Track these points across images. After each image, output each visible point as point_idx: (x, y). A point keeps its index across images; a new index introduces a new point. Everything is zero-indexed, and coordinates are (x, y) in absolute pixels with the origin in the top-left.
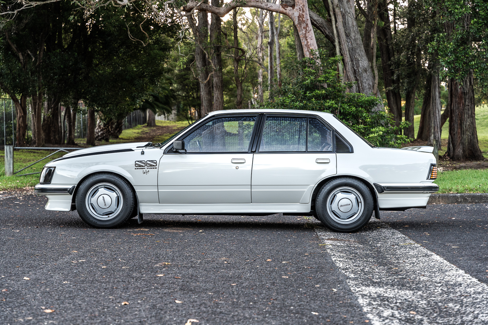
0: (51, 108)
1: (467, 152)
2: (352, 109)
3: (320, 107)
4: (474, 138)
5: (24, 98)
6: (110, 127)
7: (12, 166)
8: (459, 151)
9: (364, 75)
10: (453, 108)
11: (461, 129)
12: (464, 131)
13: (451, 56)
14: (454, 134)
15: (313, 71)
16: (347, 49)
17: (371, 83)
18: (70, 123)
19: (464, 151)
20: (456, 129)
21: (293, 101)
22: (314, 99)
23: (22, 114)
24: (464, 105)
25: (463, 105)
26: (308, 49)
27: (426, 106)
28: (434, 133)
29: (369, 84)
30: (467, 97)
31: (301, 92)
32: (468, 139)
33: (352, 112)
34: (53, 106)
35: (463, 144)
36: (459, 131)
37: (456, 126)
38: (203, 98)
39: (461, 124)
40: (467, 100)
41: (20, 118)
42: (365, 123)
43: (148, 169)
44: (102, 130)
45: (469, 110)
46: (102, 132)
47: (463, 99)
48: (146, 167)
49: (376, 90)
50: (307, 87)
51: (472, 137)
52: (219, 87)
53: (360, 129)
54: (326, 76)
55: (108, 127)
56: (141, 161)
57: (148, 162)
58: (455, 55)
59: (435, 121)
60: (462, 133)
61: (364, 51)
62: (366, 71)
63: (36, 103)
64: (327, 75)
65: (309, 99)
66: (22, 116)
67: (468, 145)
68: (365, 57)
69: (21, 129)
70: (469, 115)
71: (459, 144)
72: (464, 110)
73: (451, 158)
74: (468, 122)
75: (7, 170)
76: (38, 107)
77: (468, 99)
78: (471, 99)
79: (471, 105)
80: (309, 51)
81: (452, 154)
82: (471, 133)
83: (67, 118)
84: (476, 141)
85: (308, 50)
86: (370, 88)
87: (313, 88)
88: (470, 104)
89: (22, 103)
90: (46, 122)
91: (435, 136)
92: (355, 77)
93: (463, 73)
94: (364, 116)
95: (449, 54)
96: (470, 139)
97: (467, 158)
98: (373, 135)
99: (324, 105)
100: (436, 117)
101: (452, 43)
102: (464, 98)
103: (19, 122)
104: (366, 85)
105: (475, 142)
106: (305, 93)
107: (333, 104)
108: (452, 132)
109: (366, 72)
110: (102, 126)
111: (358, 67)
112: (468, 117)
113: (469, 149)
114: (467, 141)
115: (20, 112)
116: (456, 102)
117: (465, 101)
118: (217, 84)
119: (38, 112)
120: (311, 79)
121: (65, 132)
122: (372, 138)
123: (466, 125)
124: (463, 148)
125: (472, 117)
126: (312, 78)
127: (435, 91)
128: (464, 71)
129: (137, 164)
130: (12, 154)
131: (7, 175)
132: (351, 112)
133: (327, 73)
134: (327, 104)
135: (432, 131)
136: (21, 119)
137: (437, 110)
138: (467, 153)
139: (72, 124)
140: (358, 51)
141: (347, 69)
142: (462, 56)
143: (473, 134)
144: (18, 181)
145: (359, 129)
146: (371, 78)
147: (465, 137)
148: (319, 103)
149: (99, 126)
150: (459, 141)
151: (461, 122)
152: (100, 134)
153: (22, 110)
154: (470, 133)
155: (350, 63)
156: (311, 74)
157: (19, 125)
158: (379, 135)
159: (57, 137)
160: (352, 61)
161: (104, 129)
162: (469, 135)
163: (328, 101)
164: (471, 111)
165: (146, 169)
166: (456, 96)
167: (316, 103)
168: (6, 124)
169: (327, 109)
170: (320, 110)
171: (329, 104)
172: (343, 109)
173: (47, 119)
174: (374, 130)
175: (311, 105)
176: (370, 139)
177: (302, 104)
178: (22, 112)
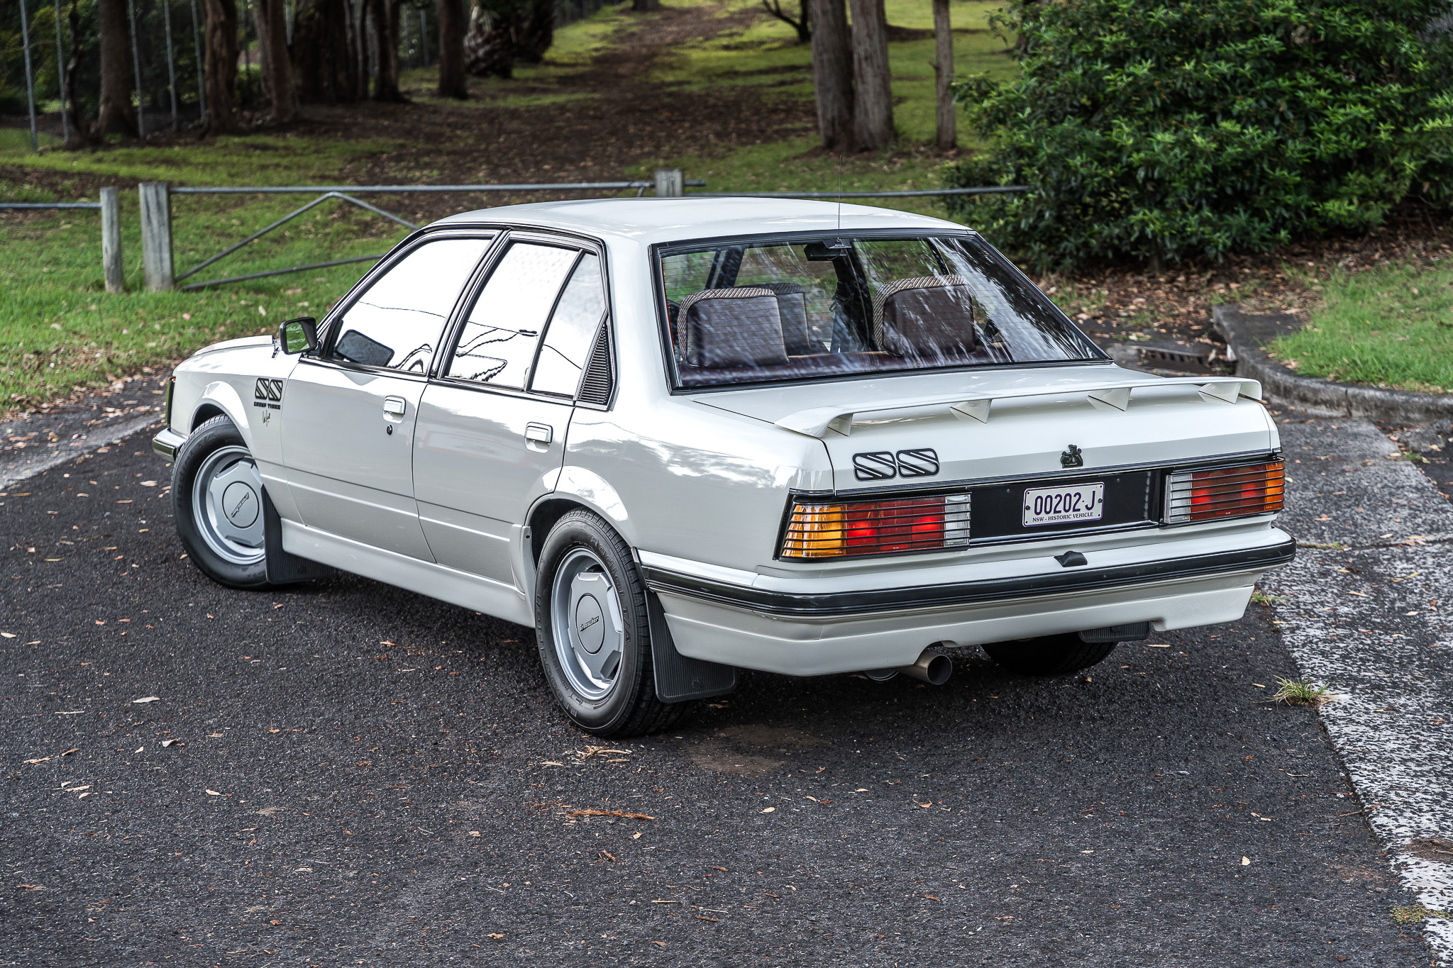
2: (1359, 30)
3: (1240, 25)
6: (512, 30)
7: (166, 255)
18: (381, 30)
23: (222, 18)
33: (1361, 40)
41: (214, 29)
42: (1405, 76)
44: (487, 41)
46: (487, 48)
53: (1388, 99)
55: (507, 30)
66: (222, 24)
69: (220, 66)
75: (151, 267)
83: (374, 12)
90: (303, 32)
94: (1406, 53)
98: (1438, 121)
99: (1258, 18)
103: (212, 43)
107: (1288, 10)
110: (487, 28)
115: (215, 11)
119: (273, 7)
121: (366, 59)
122: (1434, 132)
130: (165, 212)
131: (154, 288)
132: (1357, 37)
136: (219, 33)
139: (387, 32)
144: (186, 316)
145: (1383, 99)
149: (479, 28)
152: (481, 52)
157: (214, 53)
159: (341, 77)
161: (495, 38)
167: (1228, 7)
168: (174, 41)
169: (1268, 32)
170: (1244, 35)
171: (1277, 13)
172: (1325, 26)
173: (304, 23)
174: (1439, 102)
175: (1209, 17)
176: (1425, 137)
177: (1177, 16)
178: (221, 10)
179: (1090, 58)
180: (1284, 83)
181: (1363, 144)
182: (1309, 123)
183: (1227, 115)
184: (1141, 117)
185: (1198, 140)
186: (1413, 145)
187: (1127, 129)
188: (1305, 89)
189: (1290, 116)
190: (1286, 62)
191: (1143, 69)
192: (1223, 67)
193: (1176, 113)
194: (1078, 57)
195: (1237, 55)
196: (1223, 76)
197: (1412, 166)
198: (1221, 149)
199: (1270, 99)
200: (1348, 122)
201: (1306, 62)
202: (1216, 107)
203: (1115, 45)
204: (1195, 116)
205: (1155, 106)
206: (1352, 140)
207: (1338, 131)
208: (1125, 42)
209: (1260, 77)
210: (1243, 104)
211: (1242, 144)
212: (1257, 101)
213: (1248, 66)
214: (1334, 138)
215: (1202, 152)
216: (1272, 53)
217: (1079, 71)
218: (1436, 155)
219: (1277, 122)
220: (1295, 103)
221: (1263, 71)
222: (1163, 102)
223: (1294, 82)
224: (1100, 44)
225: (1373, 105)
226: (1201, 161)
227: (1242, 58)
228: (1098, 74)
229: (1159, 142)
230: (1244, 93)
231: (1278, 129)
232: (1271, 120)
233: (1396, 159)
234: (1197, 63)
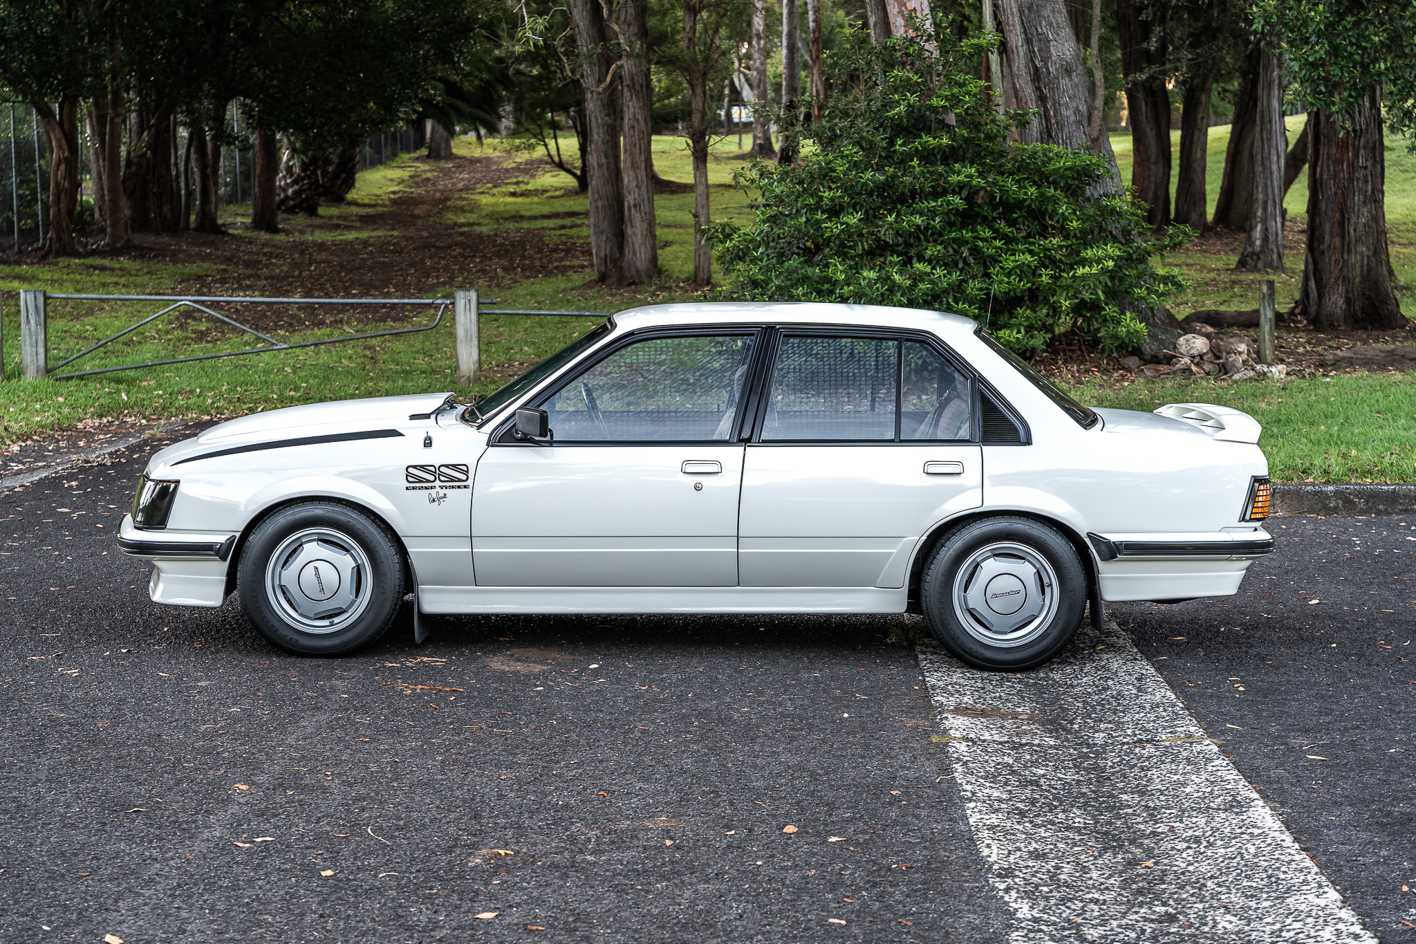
0: (149, 128)
1: (1357, 303)
2: (1026, 193)
3: (933, 187)
4: (1379, 262)
5: (70, 104)
6: (319, 172)
7: (41, 350)
8: (1336, 302)
9: (1064, 82)
10: (1321, 175)
11: (1343, 237)
12: (1349, 243)
13: (1317, 44)
14: (1323, 253)
15: (915, 78)
16: (1015, 10)
17: (1083, 108)
18: (203, 169)
19: (1348, 301)
20: (1327, 237)
21: (856, 165)
22: (915, 162)
23: (66, 154)
24: (1353, 166)
25: (1348, 166)
26: (900, 8)
27: (1242, 129)
28: (1264, 221)
29: (1077, 111)
30: (1362, 144)
31: (880, 139)
32: (1362, 267)
33: (1029, 202)
34: (153, 122)
35: (1347, 280)
36: (1337, 241)
37: (1327, 227)
38: (593, 119)
39: (1342, 224)
40: (1362, 152)
41: (59, 163)
42: (1064, 232)
43: (444, 491)
44: (295, 182)
45: (1366, 182)
46: (296, 187)
47: (1351, 148)
48: (437, 483)
49: (1097, 128)
50: (897, 125)
51: (1373, 260)
52: (638, 88)
53: (1049, 250)
54: (953, 95)
55: (314, 172)
56: (422, 468)
57: (443, 469)
58: (1330, 43)
59: (1266, 186)
60: (1346, 248)
61: (1064, 11)
62: (1068, 71)
63: (105, 116)
64: (955, 90)
65: (903, 161)
66: (66, 159)
67: (1360, 282)
68: (1067, 32)
69: (63, 196)
70: (1365, 196)
71: (1337, 280)
72: (1351, 180)
73: (1310, 322)
74: (1361, 218)
75: (28, 360)
76: (111, 129)
77: (1364, 148)
78: (1374, 148)
79: (1374, 166)
80: (903, 16)
81: (1313, 309)
82: (1372, 247)
83: (196, 153)
84: (1386, 273)
85: (900, 12)
86: (1079, 123)
87: (914, 126)
88: (1369, 164)
89: (65, 120)
90: (134, 168)
91: (1267, 229)
92: (1038, 89)
93: (1350, 96)
94: (1063, 214)
95: (1313, 39)
96: (1368, 265)
97: (1356, 321)
98: (1087, 268)
99: (947, 182)
100: (1271, 173)
101: (1321, 7)
102: (1353, 146)
103: (56, 175)
104: (1070, 113)
105: (1383, 276)
106: (892, 143)
107: (971, 176)
108: (1315, 245)
109: (1070, 76)
110: (297, 170)
111: (1045, 60)
112: (1365, 203)
113: (1363, 294)
114: (1358, 270)
115: (60, 147)
116: (1328, 158)
117: (1356, 156)
118: (632, 79)
119: (110, 145)
120: (909, 105)
121: (190, 194)
122: (1084, 277)
123: (1357, 224)
124: (1347, 292)
125: (1375, 201)
126: (913, 99)
127: (1269, 95)
128: (1356, 90)
129: (413, 476)
130: (42, 314)
131: (30, 377)
132: (1025, 200)
133: (957, 83)
134: (954, 179)
135: (1259, 214)
136: (63, 167)
137: (1273, 152)
138: (1357, 306)
139: (209, 170)
140: (1046, 13)
141: (1015, 69)
142: (1352, 44)
143: (1376, 252)
144: (61, 399)
145: (1046, 250)
146: (1083, 94)
147: (1354, 259)
148: (932, 173)
149: (289, 169)
150: (1336, 273)
151: (1343, 217)
152: (290, 191)
153: (64, 141)
154: (1368, 249)
155: (1022, 51)
156: (908, 86)
157: (57, 184)
158: (1105, 271)
159: (166, 209)
160: (1028, 41)
161: (303, 179)
162: (1366, 253)
163: (957, 166)
164: (1373, 184)
165: (438, 489)
166: (1330, 140)
167: (923, 172)
168: (19, 173)
169: (954, 193)
170: (935, 195)
171: (961, 178)
172: (1001, 191)
173: (136, 160)
174: (1089, 253)
175: (908, 179)
176: (1078, 281)
177: (882, 178)
178: (65, 147)
179: (812, 209)
180: (968, 235)
181: (1029, 285)
182: (986, 267)
183: (921, 258)
184: (852, 258)
185: (897, 277)
186: (1068, 287)
187: (841, 268)
188: (982, 240)
189: (972, 261)
190: (968, 217)
191: (853, 219)
192: (918, 220)
193: (881, 256)
194: (802, 208)
195: (929, 210)
196: (918, 227)
197: (1067, 304)
198: (914, 285)
199: (955, 247)
200: (1017, 267)
201: (985, 219)
202: (912, 252)
203: (832, 199)
204: (895, 259)
205: (863, 249)
206: (1020, 281)
207: (1009, 275)
208: (840, 197)
209: (948, 228)
210: (932, 251)
211: (931, 282)
212: (945, 248)
213: (937, 220)
214: (1006, 279)
215: (899, 287)
216: (957, 210)
217: (804, 219)
218: (1087, 296)
219: (961, 265)
220: (975, 251)
221: (951, 224)
222: (871, 246)
223: (975, 234)
224: (821, 198)
225: (1038, 254)
226: (899, 294)
227: (933, 213)
228: (818, 222)
229: (864, 278)
230: (935, 241)
231: (961, 271)
232: (956, 264)
233: (1055, 298)
234: (897, 216)
